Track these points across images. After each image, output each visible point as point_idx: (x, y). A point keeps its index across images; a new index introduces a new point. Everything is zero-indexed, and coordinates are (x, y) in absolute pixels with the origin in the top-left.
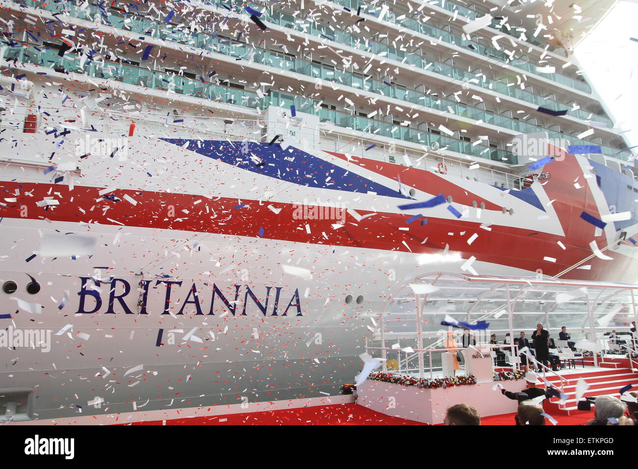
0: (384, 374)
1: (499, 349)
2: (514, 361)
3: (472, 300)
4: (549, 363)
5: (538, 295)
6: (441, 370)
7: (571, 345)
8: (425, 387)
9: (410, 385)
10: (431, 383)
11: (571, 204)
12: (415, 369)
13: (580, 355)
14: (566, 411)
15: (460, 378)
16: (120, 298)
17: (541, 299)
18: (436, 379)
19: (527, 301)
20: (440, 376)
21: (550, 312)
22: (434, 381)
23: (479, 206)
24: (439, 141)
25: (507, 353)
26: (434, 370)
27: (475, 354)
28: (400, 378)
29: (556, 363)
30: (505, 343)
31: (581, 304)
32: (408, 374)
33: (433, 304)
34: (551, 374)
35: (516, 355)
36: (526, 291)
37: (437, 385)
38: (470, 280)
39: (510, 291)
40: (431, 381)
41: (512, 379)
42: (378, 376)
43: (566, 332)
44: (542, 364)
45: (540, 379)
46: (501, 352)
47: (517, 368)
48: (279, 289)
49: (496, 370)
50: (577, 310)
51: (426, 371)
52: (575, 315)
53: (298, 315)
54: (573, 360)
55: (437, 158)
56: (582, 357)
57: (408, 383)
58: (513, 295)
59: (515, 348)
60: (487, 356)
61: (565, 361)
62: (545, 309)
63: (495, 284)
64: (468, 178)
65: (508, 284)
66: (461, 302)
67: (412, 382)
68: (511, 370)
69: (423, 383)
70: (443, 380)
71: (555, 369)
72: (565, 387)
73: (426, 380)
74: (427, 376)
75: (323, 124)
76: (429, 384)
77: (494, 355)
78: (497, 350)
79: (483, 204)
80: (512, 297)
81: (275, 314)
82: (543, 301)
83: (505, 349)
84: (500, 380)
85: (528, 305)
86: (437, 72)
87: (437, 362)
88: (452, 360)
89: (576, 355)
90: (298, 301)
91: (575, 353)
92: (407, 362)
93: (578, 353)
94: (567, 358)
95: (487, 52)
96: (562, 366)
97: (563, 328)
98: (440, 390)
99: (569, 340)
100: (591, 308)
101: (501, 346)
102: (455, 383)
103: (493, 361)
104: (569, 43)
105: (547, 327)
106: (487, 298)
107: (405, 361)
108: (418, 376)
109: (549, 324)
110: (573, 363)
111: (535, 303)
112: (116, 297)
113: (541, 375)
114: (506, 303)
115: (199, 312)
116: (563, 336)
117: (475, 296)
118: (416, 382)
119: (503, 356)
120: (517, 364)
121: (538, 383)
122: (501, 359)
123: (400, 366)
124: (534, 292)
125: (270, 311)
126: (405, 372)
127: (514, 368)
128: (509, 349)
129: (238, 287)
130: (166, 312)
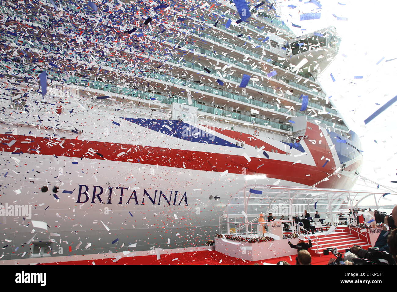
0: (228, 235)
1: (285, 222)
2: (292, 228)
3: (272, 198)
4: (310, 230)
5: (304, 195)
6: (257, 233)
7: (321, 221)
8: (249, 242)
9: (242, 241)
10: (252, 240)
11: (319, 151)
12: (244, 233)
13: (325, 226)
14: (319, 254)
15: (267, 238)
16: (98, 196)
17: (306, 197)
18: (254, 238)
19: (299, 198)
20: (256, 236)
21: (311, 204)
22: (253, 239)
23: (275, 152)
24: (255, 120)
25: (289, 224)
26: (253, 233)
27: (274, 225)
28: (236, 238)
29: (313, 230)
30: (288, 219)
31: (325, 200)
32: (241, 236)
33: (253, 200)
34: (311, 235)
35: (294, 226)
36: (298, 193)
37: (254, 241)
38: (271, 188)
39: (290, 194)
40: (252, 239)
41: (292, 238)
43: (318, 214)
44: (307, 230)
45: (306, 238)
46: (286, 224)
47: (294, 232)
48: (176, 192)
49: (284, 233)
50: (323, 203)
51: (249, 234)
52: (322, 205)
53: (186, 205)
54: (322, 228)
55: (254, 128)
56: (326, 227)
57: (240, 240)
58: (292, 195)
59: (293, 222)
60: (280, 226)
61: (318, 228)
62: (307, 203)
63: (283, 190)
64: (269, 138)
65: (289, 190)
66: (267, 199)
67: (243, 240)
68: (292, 233)
70: (258, 238)
71: (313, 233)
72: (318, 242)
73: (249, 239)
74: (250, 236)
75: (199, 111)
76: (251, 240)
77: (283, 226)
78: (284, 223)
79: (277, 151)
80: (291, 197)
81: (174, 204)
82: (306, 199)
83: (288, 223)
84: (286, 238)
85: (300, 200)
86: (254, 87)
87: (255, 229)
88: (262, 228)
89: (323, 226)
90: (186, 198)
91: (323, 224)
92: (240, 229)
93: (324, 224)
94: (319, 227)
95: (277, 78)
96: (317, 231)
97: (317, 212)
98: (256, 243)
99: (320, 218)
100: (330, 202)
101: (286, 221)
102: (264, 240)
103: (282, 229)
104: (315, 75)
105: (309, 211)
106: (279, 197)
107: (239, 229)
108: (245, 237)
109: (310, 210)
110: (322, 229)
111: (303, 199)
112: (96, 195)
113: (306, 236)
114: (288, 199)
115: (137, 204)
116: (317, 216)
117: (273, 196)
118: (244, 240)
119: (288, 226)
120: (294, 230)
121: (305, 240)
122: (286, 228)
123: (236, 231)
124: (302, 194)
125: (172, 203)
126: (239, 234)
127: (293, 232)
128: (290, 223)
129: (156, 191)
130: (121, 203)
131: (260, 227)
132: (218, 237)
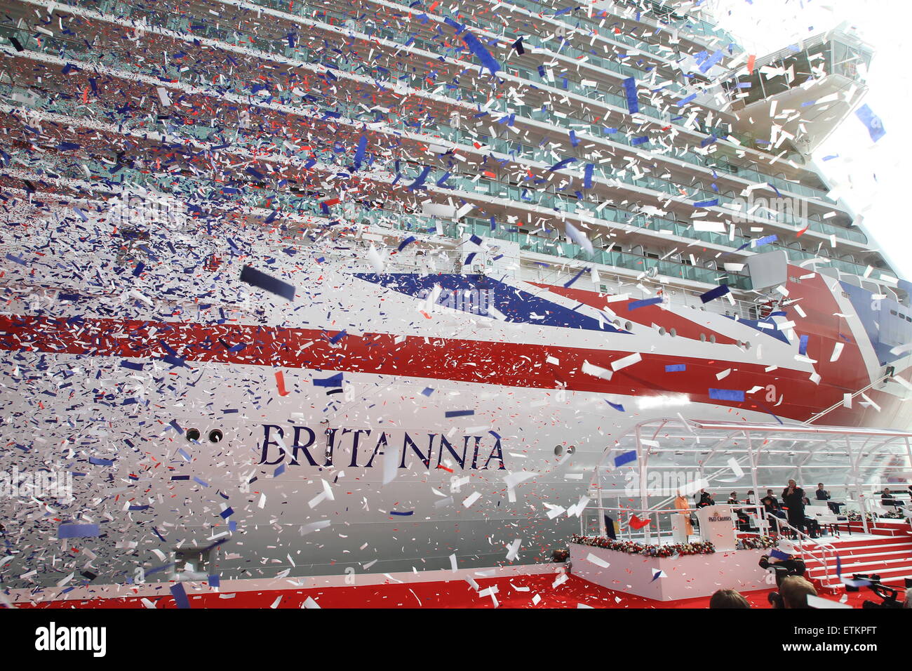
0: (602, 540)
1: (741, 510)
2: (760, 523)
3: (705, 451)
4: (805, 528)
5: (786, 444)
6: (671, 534)
7: (835, 507)
8: (652, 555)
9: (634, 552)
10: (660, 551)
11: (821, 334)
12: (640, 533)
13: (845, 519)
14: (832, 589)
15: (695, 546)
16: (304, 449)
17: (791, 449)
18: (665, 546)
19: (773, 452)
20: (670, 542)
21: (805, 464)
22: (663, 548)
23: (708, 340)
24: (657, 265)
26: (662, 535)
27: (712, 517)
28: (621, 544)
29: (814, 529)
30: (748, 503)
31: (842, 455)
32: (632, 540)
33: (659, 456)
34: (809, 542)
35: (763, 518)
36: (771, 439)
37: (667, 553)
38: (702, 427)
39: (752, 440)
40: (659, 549)
41: (760, 547)
42: (595, 541)
43: (824, 489)
44: (797, 530)
46: (743, 514)
47: (765, 534)
48: (478, 439)
49: (739, 536)
50: (837, 463)
51: (653, 536)
52: (834, 468)
53: (501, 468)
54: (836, 525)
55: (655, 284)
56: (847, 521)
57: (631, 550)
58: (755, 445)
60: (727, 519)
61: (825, 526)
62: (795, 462)
63: (730, 432)
64: (693, 308)
65: (748, 432)
66: (692, 454)
67: (637, 550)
68: (758, 537)
69: (650, 551)
70: (674, 547)
71: (813, 536)
72: (827, 559)
73: (653, 547)
74: (653, 542)
75: (523, 251)
76: (657, 552)
77: (735, 517)
78: (739, 512)
79: (713, 337)
80: (754, 448)
81: (474, 466)
82: (793, 452)
83: (749, 510)
84: (745, 548)
85: (775, 456)
86: (650, 188)
87: (666, 525)
89: (839, 519)
90: (500, 452)
91: (838, 515)
93: (841, 516)
94: (828, 523)
95: (708, 163)
96: (823, 533)
97: (820, 484)
98: (670, 559)
99: (829, 500)
100: (855, 459)
101: (743, 506)
102: (689, 551)
103: (734, 525)
104: (806, 148)
105: (800, 484)
106: (724, 448)
108: (642, 542)
109: (802, 481)
110: (836, 528)
111: (783, 454)
112: (300, 447)
113: (797, 543)
114: (747, 454)
116: (822, 495)
117: (708, 446)
118: (641, 550)
120: (765, 529)
122: (744, 523)
124: (781, 441)
125: (468, 464)
126: (627, 537)
127: (761, 533)
128: (754, 510)
129: (432, 437)
130: (354, 464)
131: (677, 520)
132: (579, 543)
